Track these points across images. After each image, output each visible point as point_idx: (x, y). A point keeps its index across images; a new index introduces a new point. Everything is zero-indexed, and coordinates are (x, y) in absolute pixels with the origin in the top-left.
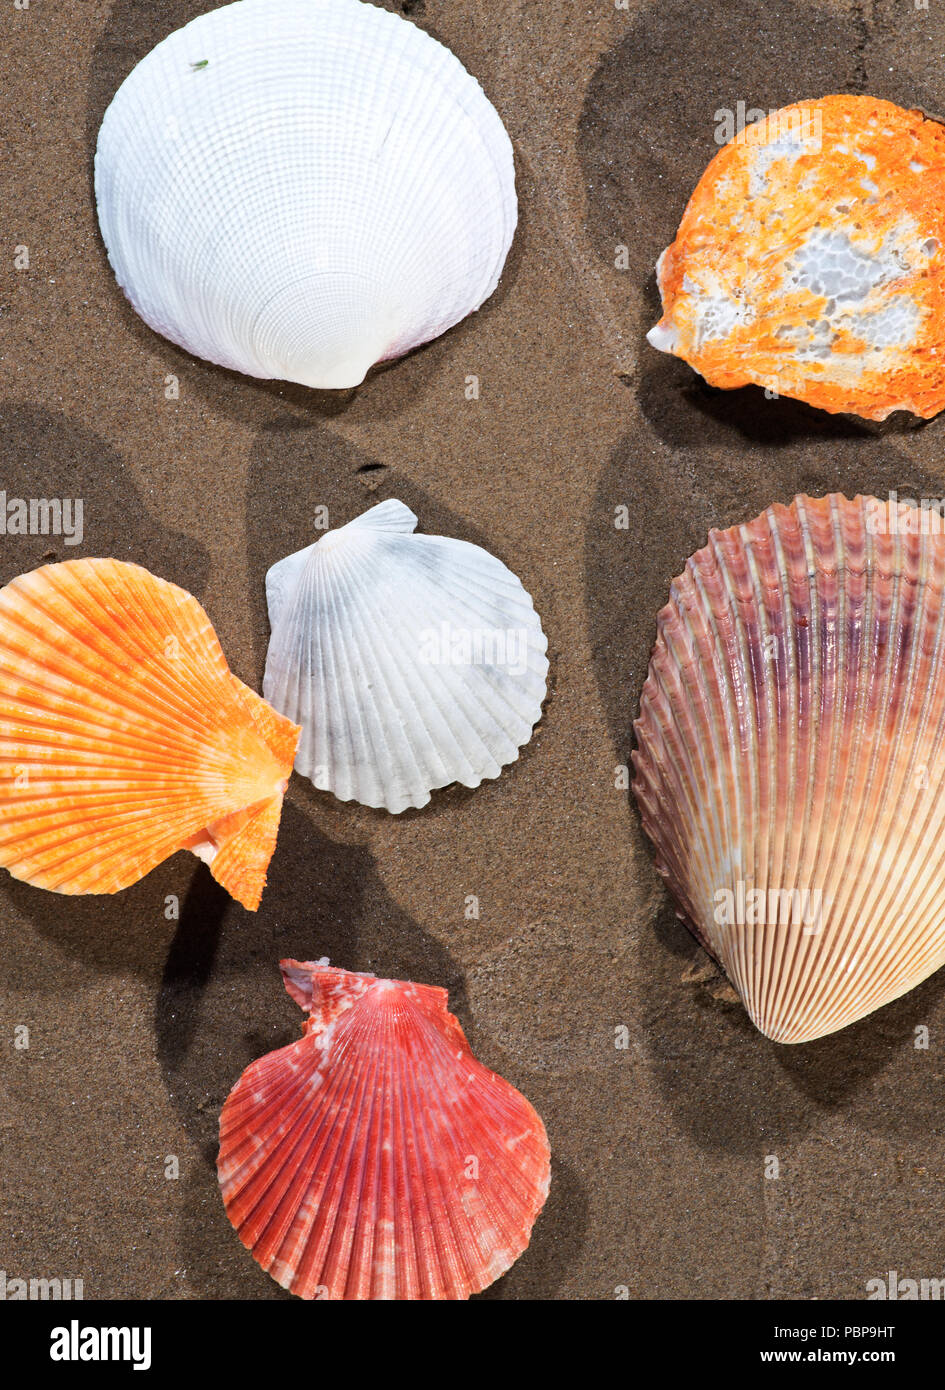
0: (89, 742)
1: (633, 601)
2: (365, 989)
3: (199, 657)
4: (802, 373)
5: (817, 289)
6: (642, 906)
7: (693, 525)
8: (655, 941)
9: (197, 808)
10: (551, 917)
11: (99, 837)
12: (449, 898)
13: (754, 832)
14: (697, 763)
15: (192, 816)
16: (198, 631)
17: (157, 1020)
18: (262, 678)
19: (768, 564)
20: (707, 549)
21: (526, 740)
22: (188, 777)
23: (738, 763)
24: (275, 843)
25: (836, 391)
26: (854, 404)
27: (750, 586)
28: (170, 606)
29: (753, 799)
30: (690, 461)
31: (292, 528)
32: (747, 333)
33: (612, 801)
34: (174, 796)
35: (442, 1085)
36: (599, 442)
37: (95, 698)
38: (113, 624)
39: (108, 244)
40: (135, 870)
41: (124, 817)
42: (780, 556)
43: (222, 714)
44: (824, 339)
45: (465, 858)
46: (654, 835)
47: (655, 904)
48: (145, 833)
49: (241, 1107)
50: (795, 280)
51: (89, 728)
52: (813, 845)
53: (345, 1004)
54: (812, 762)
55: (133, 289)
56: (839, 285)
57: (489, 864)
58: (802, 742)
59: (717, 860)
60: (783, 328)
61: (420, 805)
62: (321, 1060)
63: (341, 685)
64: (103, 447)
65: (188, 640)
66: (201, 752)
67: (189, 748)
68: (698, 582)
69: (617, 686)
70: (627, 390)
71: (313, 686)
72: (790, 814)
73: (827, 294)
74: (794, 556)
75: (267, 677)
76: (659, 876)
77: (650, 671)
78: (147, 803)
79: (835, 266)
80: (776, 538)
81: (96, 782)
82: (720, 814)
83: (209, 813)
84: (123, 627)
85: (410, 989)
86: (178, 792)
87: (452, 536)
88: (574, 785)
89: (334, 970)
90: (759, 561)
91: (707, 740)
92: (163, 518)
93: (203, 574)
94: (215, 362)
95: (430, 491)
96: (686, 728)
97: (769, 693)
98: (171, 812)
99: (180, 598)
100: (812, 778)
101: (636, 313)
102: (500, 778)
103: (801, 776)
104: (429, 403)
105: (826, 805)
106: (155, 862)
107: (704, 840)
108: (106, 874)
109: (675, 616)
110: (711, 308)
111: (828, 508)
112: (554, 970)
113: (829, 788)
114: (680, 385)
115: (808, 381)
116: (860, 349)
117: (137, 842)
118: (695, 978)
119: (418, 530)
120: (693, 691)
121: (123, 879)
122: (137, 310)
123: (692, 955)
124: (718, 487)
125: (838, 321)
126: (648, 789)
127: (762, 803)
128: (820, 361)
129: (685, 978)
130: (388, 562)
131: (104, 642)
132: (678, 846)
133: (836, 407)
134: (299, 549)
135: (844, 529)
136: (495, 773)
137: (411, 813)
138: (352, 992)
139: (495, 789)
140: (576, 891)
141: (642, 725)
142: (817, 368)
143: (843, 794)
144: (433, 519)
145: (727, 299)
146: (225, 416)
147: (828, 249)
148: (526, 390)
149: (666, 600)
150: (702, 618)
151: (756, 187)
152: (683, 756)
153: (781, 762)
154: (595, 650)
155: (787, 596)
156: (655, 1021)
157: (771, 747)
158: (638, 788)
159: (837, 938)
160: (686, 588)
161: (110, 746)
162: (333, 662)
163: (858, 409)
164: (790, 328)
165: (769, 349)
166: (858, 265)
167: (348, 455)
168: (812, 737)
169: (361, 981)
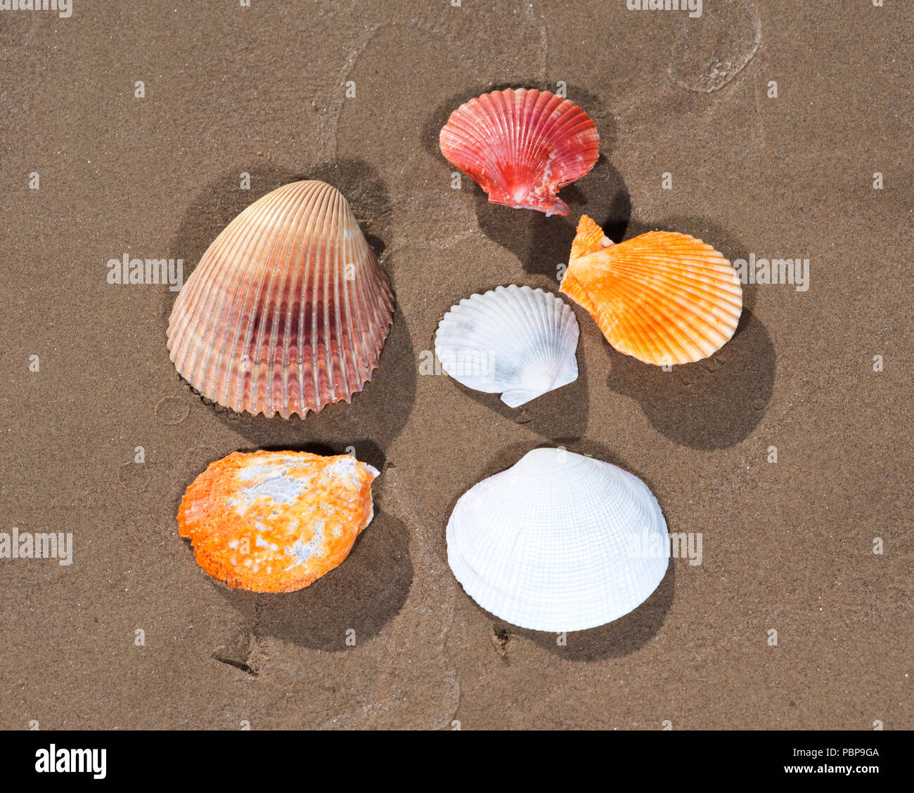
0: (665, 274)
2: (528, 198)
3: (611, 312)
5: (291, 480)
6: (391, 253)
8: (385, 241)
13: (337, 240)
14: (362, 283)
16: (612, 328)
17: (630, 208)
19: (323, 373)
20: (352, 391)
21: (447, 314)
27: (332, 361)
28: (626, 339)
29: (337, 253)
30: (359, 434)
31: (565, 397)
33: (404, 294)
35: (492, 154)
36: (406, 436)
37: (663, 292)
38: (654, 327)
39: (662, 516)
42: (316, 377)
43: (599, 286)
46: (384, 275)
49: (588, 157)
50: (302, 482)
51: (664, 280)
52: (309, 228)
53: (538, 191)
54: (307, 263)
56: (279, 482)
58: (312, 272)
61: (501, 287)
62: (550, 164)
63: (540, 315)
65: (617, 322)
67: (615, 269)
69: (401, 337)
70: (390, 461)
71: (554, 319)
72: (319, 242)
73: (286, 478)
74: (309, 376)
77: (383, 341)
79: (281, 489)
80: (317, 390)
82: (353, 255)
84: (649, 326)
85: (507, 200)
89: (544, 210)
90: (327, 376)
93: (610, 378)
95: (494, 413)
96: (367, 303)
97: (326, 301)
100: (308, 255)
101: (384, 498)
102: (460, 300)
103: (314, 255)
104: (494, 450)
105: (302, 243)
109: (370, 361)
111: (290, 406)
112: (435, 232)
113: (300, 251)
119: (499, 395)
120: (363, 317)
124: (345, 424)
125: (281, 469)
126: (387, 292)
127: (332, 249)
131: (658, 318)
132: (373, 263)
134: (561, 387)
135: (282, 391)
136: (463, 301)
137: (505, 285)
138: (535, 198)
139: (463, 295)
141: (388, 319)
143: (293, 247)
144: (494, 401)
146: (600, 443)
147: (285, 496)
149: (374, 371)
150: (357, 353)
151: (320, 527)
152: (369, 292)
153: (322, 265)
155: (314, 352)
156: (386, 212)
157: (327, 275)
158: (391, 295)
160: (363, 374)
161: (654, 271)
162: (544, 323)
166: (269, 490)
167: (535, 427)
168: (306, 275)
169: (531, 203)
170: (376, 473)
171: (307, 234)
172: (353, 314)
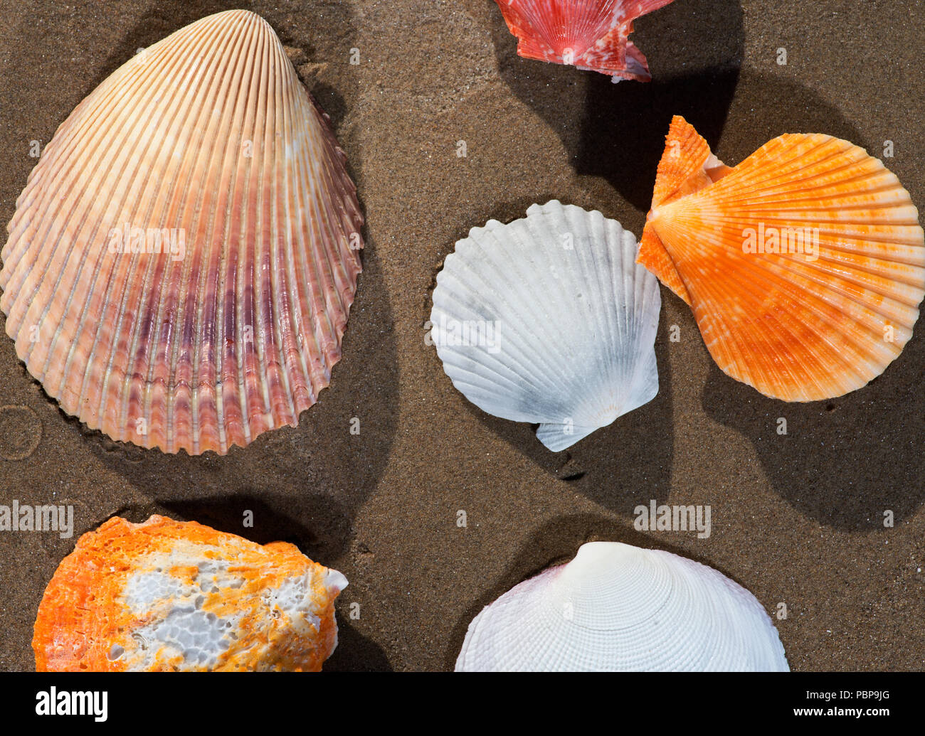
1: (361, 369)
2: (585, 56)
3: (720, 319)
4: (222, 551)
5: (210, 617)
6: (356, 125)
7: (311, 430)
8: (346, 97)
9: (723, 197)
10: (430, 117)
11: (800, 175)
12: (512, 134)
13: (275, 170)
14: (316, 230)
15: (726, 191)
17: (744, 41)
18: (662, 309)
19: (254, 394)
20: (301, 409)
21: (449, 257)
22: (731, 220)
23: (285, 227)
24: (659, 170)
25: (192, 538)
26: (178, 528)
27: (269, 376)
29: (275, 197)
30: (312, 483)
31: (637, 430)
32: (268, 582)
33: (380, 209)
34: (741, 206)
36: (386, 497)
37: (805, 285)
38: (787, 345)
40: (770, 151)
41: (781, 190)
42: (243, 401)
44: (205, 577)
45: (499, 164)
46: (347, 179)
47: (347, 125)
48: (763, 178)
50: (229, 625)
52: (229, 157)
53: (601, 44)
54: (228, 225)
55: (766, 624)
56: (192, 620)
57: (480, 160)
58: (235, 242)
59: (303, 152)
60: (239, 586)
61: (535, 206)
63: (602, 298)
64: (789, 497)
65: (728, 334)
66: (720, 239)
67: (731, 242)
68: (309, 383)
69: (375, 300)
71: (624, 299)
72: (247, 183)
73: (202, 614)
74: (233, 400)
75: (658, 310)
76: (343, 147)
77: (348, 311)
78: (762, 201)
79: (196, 636)
80: (245, 417)
81: (803, 218)
82: (300, 188)
83: (712, 193)
85: (549, 56)
86: (738, 209)
87: (507, 421)
88: (411, 221)
89: (609, 73)
90: (261, 397)
91: (308, 249)
92: (741, 438)
94: (699, 564)
95: (525, 459)
96: (323, 261)
97: (259, 284)
98: (743, 194)
99: (732, 369)
100: (229, 212)
102: (469, 228)
103: (238, 213)
104: (526, 531)
105: (217, 189)
106: (753, 157)
107: (312, 169)
108: (792, 148)
109: (328, 355)
110: (299, 603)
111: (203, 441)
112: (427, 76)
113: (215, 203)
114: (318, 545)
115: (217, 545)
116: (174, 570)
117: (770, 171)
118: (316, 66)
119: (535, 427)
120: (317, 291)
121: (777, 145)
122: (762, 607)
123: (316, 86)
124: (289, 462)
125: (193, 591)
126: (352, 216)
127: (268, 192)
128: (207, 560)
129: (324, 65)
130: (565, 396)
132: (330, 168)
133: (192, 526)
134: (631, 412)
135: (190, 423)
136: (474, 231)
137: (542, 201)
138: (595, 53)
139: (475, 219)
140: (409, 138)
141: (356, 268)
142: (210, 555)
143: (203, 198)
144: (523, 435)
145: (286, 609)
148: (446, 540)
149: (334, 369)
150: (308, 352)
152: (326, 239)
153: (252, 226)
154: (391, 330)
155: (240, 366)
157: (260, 240)
158: (359, 218)
159: (210, 83)
160: (319, 378)
162: (609, 316)
163: (174, 524)
164: (233, 586)
165: (250, 570)
166: (176, 637)
167: (591, 488)
168: (227, 245)
169: (588, 62)
170: (342, 582)
171: (225, 174)
172: (302, 294)
